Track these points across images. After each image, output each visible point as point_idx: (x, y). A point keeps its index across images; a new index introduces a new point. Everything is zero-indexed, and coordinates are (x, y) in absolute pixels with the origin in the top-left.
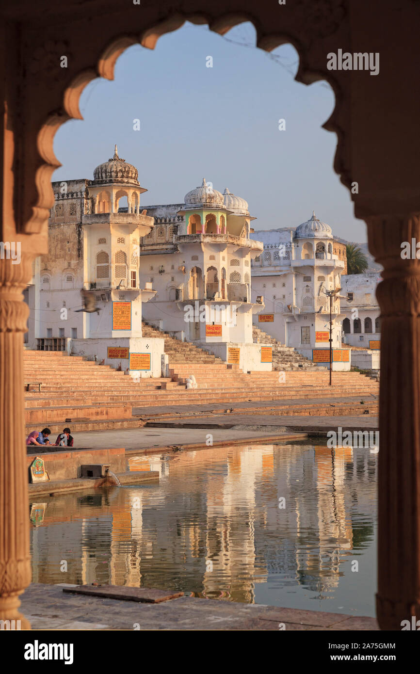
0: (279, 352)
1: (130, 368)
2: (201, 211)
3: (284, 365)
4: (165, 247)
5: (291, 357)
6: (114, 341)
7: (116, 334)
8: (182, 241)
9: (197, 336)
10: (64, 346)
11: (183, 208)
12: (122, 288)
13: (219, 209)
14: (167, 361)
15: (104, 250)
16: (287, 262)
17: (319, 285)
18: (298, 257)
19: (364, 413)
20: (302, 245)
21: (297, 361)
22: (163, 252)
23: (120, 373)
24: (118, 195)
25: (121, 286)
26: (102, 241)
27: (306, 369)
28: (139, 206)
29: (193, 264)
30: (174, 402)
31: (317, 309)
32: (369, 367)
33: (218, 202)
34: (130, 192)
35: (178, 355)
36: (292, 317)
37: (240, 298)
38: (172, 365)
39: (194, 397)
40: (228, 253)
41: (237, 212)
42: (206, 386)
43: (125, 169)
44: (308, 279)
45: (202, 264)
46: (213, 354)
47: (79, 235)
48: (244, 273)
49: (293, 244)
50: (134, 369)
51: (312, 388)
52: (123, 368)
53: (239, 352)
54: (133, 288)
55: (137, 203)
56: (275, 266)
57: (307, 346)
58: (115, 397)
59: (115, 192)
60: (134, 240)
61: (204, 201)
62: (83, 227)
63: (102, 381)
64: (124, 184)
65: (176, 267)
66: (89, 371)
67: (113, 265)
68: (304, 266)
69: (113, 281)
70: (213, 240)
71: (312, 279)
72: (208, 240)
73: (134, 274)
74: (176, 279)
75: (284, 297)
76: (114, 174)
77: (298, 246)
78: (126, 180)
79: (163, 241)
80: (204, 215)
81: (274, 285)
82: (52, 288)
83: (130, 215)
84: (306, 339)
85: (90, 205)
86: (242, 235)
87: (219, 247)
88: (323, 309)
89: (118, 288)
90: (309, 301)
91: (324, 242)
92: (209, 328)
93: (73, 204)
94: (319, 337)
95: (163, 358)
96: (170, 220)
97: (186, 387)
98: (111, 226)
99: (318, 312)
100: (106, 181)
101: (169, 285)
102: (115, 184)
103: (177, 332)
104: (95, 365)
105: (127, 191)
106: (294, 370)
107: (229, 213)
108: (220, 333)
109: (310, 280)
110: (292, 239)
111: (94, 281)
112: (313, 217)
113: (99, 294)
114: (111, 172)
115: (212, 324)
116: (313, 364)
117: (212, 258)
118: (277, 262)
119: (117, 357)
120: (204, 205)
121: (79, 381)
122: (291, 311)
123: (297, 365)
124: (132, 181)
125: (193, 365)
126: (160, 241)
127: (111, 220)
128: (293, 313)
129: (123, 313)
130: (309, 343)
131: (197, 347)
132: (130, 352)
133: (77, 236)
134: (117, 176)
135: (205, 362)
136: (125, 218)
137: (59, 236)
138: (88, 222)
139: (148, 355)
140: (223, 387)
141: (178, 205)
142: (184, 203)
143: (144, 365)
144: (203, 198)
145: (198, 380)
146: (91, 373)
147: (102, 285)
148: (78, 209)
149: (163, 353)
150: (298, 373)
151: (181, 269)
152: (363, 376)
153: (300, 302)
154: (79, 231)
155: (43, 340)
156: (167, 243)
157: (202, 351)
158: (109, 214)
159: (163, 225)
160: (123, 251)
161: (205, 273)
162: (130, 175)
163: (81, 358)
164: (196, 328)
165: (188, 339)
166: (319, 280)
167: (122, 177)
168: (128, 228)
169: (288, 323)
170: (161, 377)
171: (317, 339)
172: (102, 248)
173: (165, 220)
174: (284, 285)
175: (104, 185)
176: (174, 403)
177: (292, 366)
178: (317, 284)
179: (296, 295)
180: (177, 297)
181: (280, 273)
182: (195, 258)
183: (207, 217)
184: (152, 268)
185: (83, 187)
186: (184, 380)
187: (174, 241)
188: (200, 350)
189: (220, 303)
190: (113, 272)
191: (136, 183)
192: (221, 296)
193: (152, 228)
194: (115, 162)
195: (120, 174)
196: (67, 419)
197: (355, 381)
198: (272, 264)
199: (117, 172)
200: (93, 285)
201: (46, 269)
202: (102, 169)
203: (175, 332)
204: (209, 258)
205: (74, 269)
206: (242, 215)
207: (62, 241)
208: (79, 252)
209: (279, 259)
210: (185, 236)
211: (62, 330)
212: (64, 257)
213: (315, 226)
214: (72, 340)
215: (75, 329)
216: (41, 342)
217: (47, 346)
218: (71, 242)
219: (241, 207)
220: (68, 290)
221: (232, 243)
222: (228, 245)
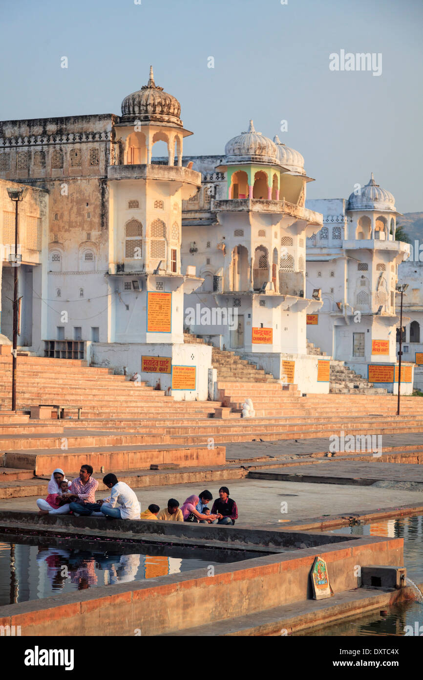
1: (173, 387)
2: (249, 166)
3: (338, 386)
4: (198, 215)
5: (343, 374)
6: (151, 348)
7: (153, 338)
8: (224, 208)
9: (240, 344)
11: (224, 162)
12: (161, 273)
13: (271, 164)
14: (215, 379)
15: (136, 218)
16: (337, 242)
17: (378, 276)
18: (351, 237)
20: (357, 219)
21: (351, 381)
22: (196, 222)
23: (160, 393)
24: (156, 139)
25: (161, 270)
26: (134, 204)
27: (364, 392)
28: (181, 155)
29: (234, 242)
31: (375, 309)
33: (272, 154)
34: (172, 135)
35: (224, 369)
36: (343, 319)
37: (295, 291)
38: (222, 384)
40: (282, 228)
42: (265, 414)
43: (165, 102)
44: (363, 267)
45: (249, 242)
46: (261, 368)
47: (103, 194)
48: (299, 256)
49: (346, 218)
50: (177, 388)
51: (383, 420)
52: (162, 387)
53: (293, 366)
54: (174, 274)
55: (178, 151)
56: (321, 248)
57: (361, 359)
58: (172, 430)
59: (151, 134)
60: (176, 205)
61: (252, 152)
62: (109, 183)
63: (142, 404)
64: (164, 124)
65: (214, 244)
66: (124, 390)
67: (149, 239)
68: (360, 249)
69: (147, 262)
70: (265, 208)
71: (369, 268)
72: (258, 208)
73: (174, 252)
74: (212, 262)
75: (332, 291)
76: (150, 108)
77: (351, 221)
78: (166, 117)
79: (196, 208)
80: (252, 173)
81: (320, 274)
82: (63, 270)
83: (171, 168)
84: (359, 349)
85: (117, 151)
86: (300, 202)
87: (271, 218)
88: (383, 310)
89: (156, 272)
90: (363, 298)
91: (386, 216)
92: (256, 332)
93: (94, 150)
94: (376, 347)
95: (210, 374)
97: (242, 416)
98: (147, 183)
99: (377, 314)
100: (141, 118)
101: (203, 270)
102: (152, 123)
103: (213, 336)
104: (126, 380)
105: (167, 133)
106: (352, 392)
107: (283, 170)
108: (270, 340)
109: (367, 269)
110: (344, 211)
111: (121, 262)
112: (371, 181)
113: (129, 280)
114: (147, 105)
115: (260, 326)
116: (370, 384)
117: (262, 233)
118: (324, 242)
119: (154, 370)
120: (253, 158)
121: (116, 404)
122: (341, 311)
123: (351, 385)
124: (174, 119)
125: (245, 384)
127: (147, 174)
128: (344, 314)
129: (160, 308)
130: (363, 356)
131: (240, 359)
132: (172, 364)
133: (100, 196)
134: (154, 111)
135: (257, 380)
136: (166, 173)
137: (75, 196)
138: (116, 176)
139: (192, 369)
141: (217, 157)
142: (224, 154)
143: (188, 383)
144: (251, 148)
147: (132, 267)
148: (102, 156)
149: (210, 366)
150: (356, 397)
151: (220, 248)
153: (353, 299)
154: (103, 189)
155: (52, 342)
156: (201, 211)
157: (248, 363)
158: (144, 166)
160: (162, 219)
161: (253, 254)
162: (172, 111)
163: (107, 370)
164: (238, 332)
165: (228, 347)
166: (378, 269)
167: (162, 112)
168: (169, 187)
169: (336, 327)
171: (374, 350)
172: (134, 214)
174: (332, 274)
176: (240, 440)
177: (346, 387)
178: (375, 274)
179: (348, 288)
180: (215, 288)
181: (328, 258)
183: (257, 175)
185: (109, 125)
186: (238, 405)
187: (212, 208)
188: (245, 362)
189: (271, 298)
190: (148, 248)
191: (179, 123)
192: (273, 288)
193: (199, 188)
194: (151, 92)
195: (158, 109)
196: (152, 465)
198: (318, 245)
199: (154, 106)
200: (120, 267)
201: (56, 242)
202: (134, 100)
203: (211, 337)
204: (257, 234)
205: (95, 244)
206: (297, 174)
207: (79, 202)
208: (103, 218)
209: (327, 237)
210: (227, 201)
211: (78, 329)
212: (81, 225)
213: (374, 194)
214: (93, 345)
215: (95, 329)
216: (50, 346)
217: (58, 352)
218: (91, 204)
219: (295, 163)
220: (87, 273)
221: (289, 214)
222: (284, 216)
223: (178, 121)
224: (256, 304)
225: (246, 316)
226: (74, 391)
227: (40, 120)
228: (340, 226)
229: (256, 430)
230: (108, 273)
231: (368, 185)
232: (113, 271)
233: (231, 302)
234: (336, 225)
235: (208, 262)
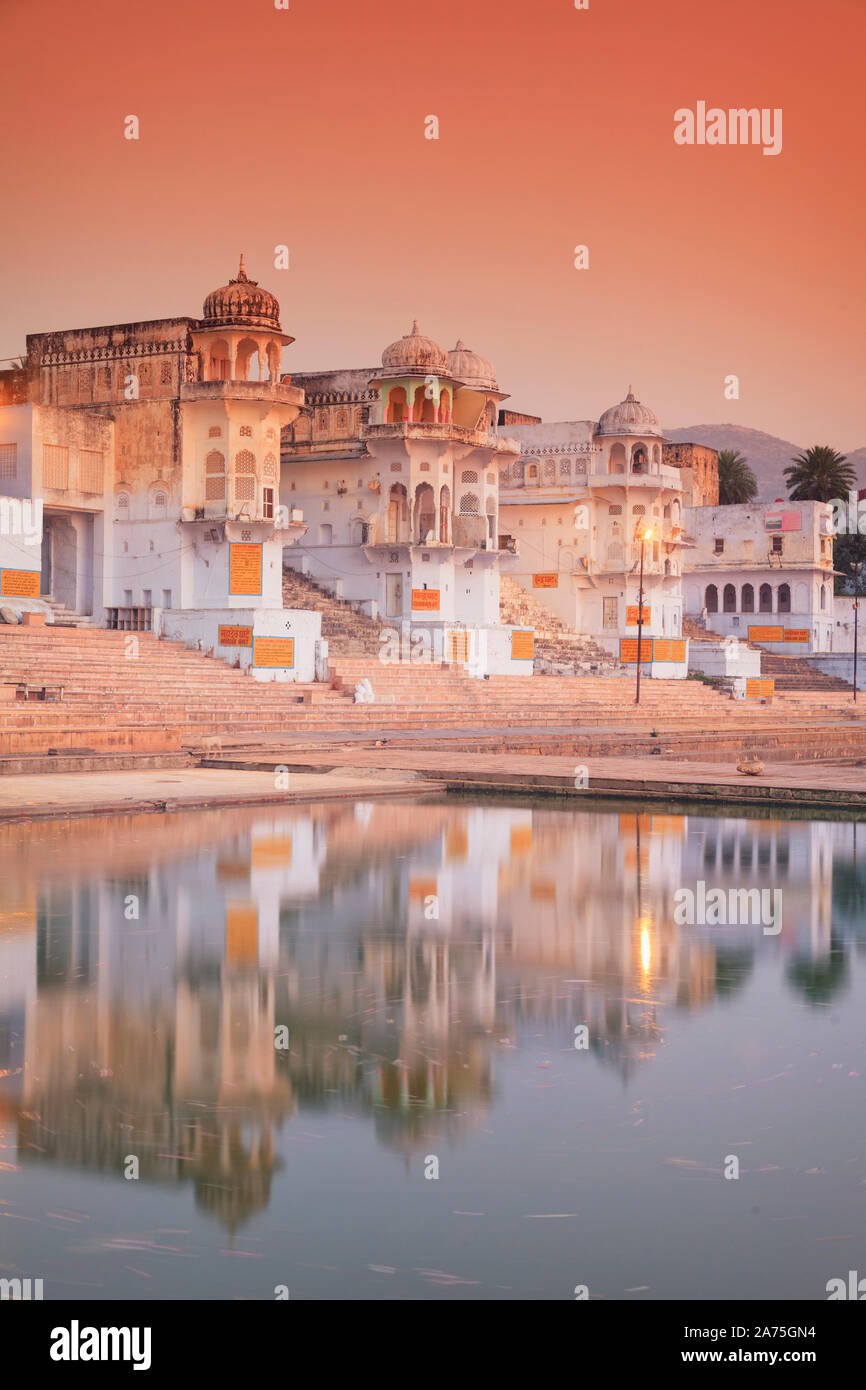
0: (560, 642)
1: (255, 664)
2: (407, 380)
3: (561, 666)
4: (347, 446)
5: (579, 652)
6: (229, 614)
7: (235, 602)
8: (375, 435)
9: (398, 610)
10: (149, 622)
11: (379, 376)
12: (245, 519)
13: (438, 377)
14: (324, 653)
15: (218, 449)
16: (581, 478)
17: (635, 522)
18: (599, 471)
19: (653, 753)
20: (607, 448)
21: (589, 659)
22: (344, 455)
23: (236, 671)
24: (242, 350)
25: (243, 515)
26: (215, 432)
27: (601, 673)
29: (388, 479)
30: (312, 726)
31: (629, 565)
32: (721, 673)
33: (439, 364)
34: (264, 344)
35: (353, 642)
36: (589, 579)
37: (475, 541)
38: (334, 660)
39: (358, 718)
40: (454, 459)
41: (474, 383)
42: (392, 699)
43: (254, 299)
44: (615, 510)
45: (408, 478)
47: (176, 420)
48: (486, 496)
49: (593, 446)
50: (262, 664)
51: (596, 708)
52: (243, 665)
53: (468, 639)
54: (267, 519)
56: (562, 487)
57: (612, 632)
58: (199, 715)
59: (235, 341)
60: (270, 432)
61: (412, 362)
62: (181, 405)
63: (196, 685)
64: (250, 328)
65: (365, 483)
67: (232, 476)
68: (611, 487)
69: (230, 505)
70: (426, 434)
71: (623, 512)
72: (416, 433)
73: (270, 492)
74: (364, 505)
75: (576, 542)
76: (234, 309)
77: (601, 450)
78: (255, 320)
79: (346, 436)
80: (412, 388)
81: (560, 521)
82: (132, 518)
84: (610, 619)
85: (195, 365)
86: (478, 426)
87: (436, 446)
88: (640, 566)
89: (238, 518)
90: (615, 551)
91: (645, 442)
92: (417, 595)
93: (166, 364)
94: (632, 615)
95: (317, 647)
96: (356, 398)
97: (354, 700)
98: (227, 405)
99: (631, 571)
100: (222, 322)
101: (353, 517)
102: (236, 327)
103: (364, 601)
104: (197, 656)
105: (256, 340)
106: (579, 673)
107: (457, 385)
108: (435, 605)
109: (619, 513)
110: (590, 438)
111: (201, 506)
112: (630, 396)
113: (208, 528)
114: (230, 304)
115: (422, 587)
116: (621, 664)
117: (425, 467)
118: (565, 479)
119: (233, 643)
120: (413, 370)
121: (148, 685)
122: (586, 568)
123: (587, 666)
124: (267, 322)
126: (340, 436)
127: (226, 393)
128: (589, 573)
129: (247, 563)
130: (616, 627)
132: (254, 634)
133: (172, 422)
134: (240, 312)
136: (251, 390)
137: (144, 423)
138: (189, 397)
139: (290, 642)
140: (427, 701)
141: (371, 371)
142: (382, 366)
143: (280, 659)
144: (411, 357)
145: (377, 688)
146: (180, 671)
147: (212, 512)
148: (175, 372)
149: (319, 637)
150: (582, 680)
151: (372, 486)
152: (709, 688)
153: (603, 552)
154: (176, 413)
155: (116, 610)
156: (352, 439)
158: (223, 383)
159: (346, 406)
160: (250, 450)
161: (412, 495)
162: (263, 311)
163: (174, 644)
164: (396, 595)
165: (383, 616)
166: (634, 512)
167: (250, 313)
168: (258, 408)
169: (582, 589)
170: (314, 681)
171: (630, 619)
172: (215, 444)
173: (349, 398)
174: (575, 521)
175: (218, 328)
177: (577, 667)
178: (630, 519)
179: (596, 539)
180: (365, 539)
181: (568, 499)
182: (396, 467)
183: (417, 391)
184: (326, 485)
185: (182, 332)
187: (360, 435)
189: (438, 550)
190: (231, 488)
191: (275, 326)
192: (438, 538)
193: (302, 409)
194: (237, 287)
195: (245, 309)
196: (50, 750)
197: (687, 698)
198: (559, 482)
199: (239, 305)
200: (199, 513)
201: (123, 483)
202: (215, 298)
203: (361, 602)
204: (419, 468)
205: (166, 484)
206: (484, 389)
207: (149, 431)
208: (175, 451)
209: (569, 472)
210: (378, 427)
211: (148, 592)
212: (151, 461)
213: (630, 413)
214: (163, 612)
215: (168, 592)
216: (113, 614)
217: (122, 622)
218: (163, 433)
219: (482, 374)
220: (158, 521)
221: (460, 441)
222: (451, 444)
223: (272, 323)
224: (415, 559)
225: (405, 575)
226: (91, 669)
227: (106, 328)
228: (585, 456)
229: (350, 718)
230: (181, 521)
231: (625, 402)
232: (189, 516)
233: (387, 558)
234: (579, 456)
235: (360, 505)
